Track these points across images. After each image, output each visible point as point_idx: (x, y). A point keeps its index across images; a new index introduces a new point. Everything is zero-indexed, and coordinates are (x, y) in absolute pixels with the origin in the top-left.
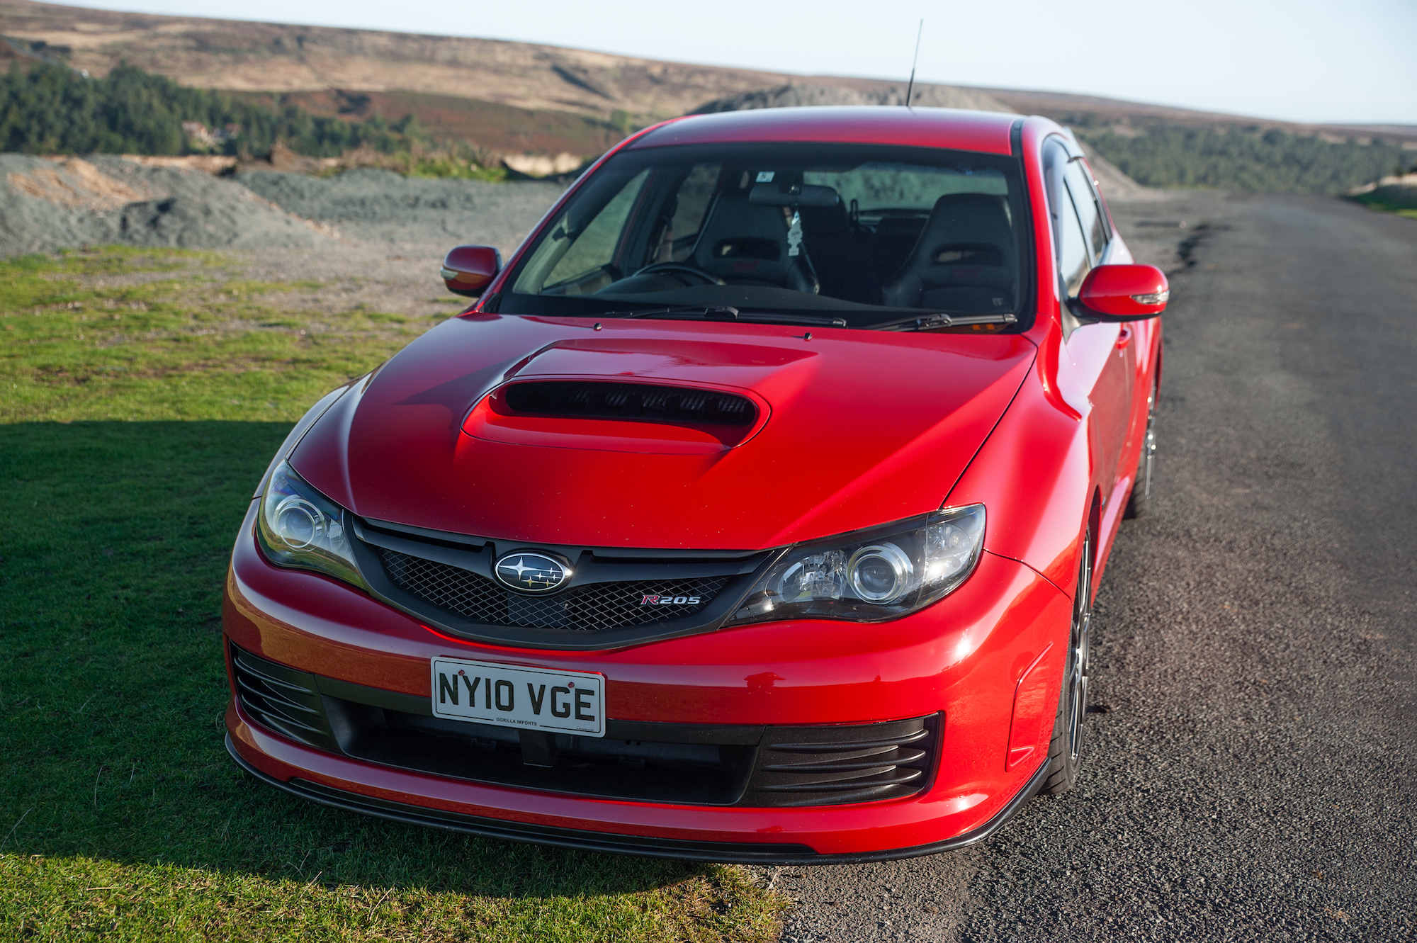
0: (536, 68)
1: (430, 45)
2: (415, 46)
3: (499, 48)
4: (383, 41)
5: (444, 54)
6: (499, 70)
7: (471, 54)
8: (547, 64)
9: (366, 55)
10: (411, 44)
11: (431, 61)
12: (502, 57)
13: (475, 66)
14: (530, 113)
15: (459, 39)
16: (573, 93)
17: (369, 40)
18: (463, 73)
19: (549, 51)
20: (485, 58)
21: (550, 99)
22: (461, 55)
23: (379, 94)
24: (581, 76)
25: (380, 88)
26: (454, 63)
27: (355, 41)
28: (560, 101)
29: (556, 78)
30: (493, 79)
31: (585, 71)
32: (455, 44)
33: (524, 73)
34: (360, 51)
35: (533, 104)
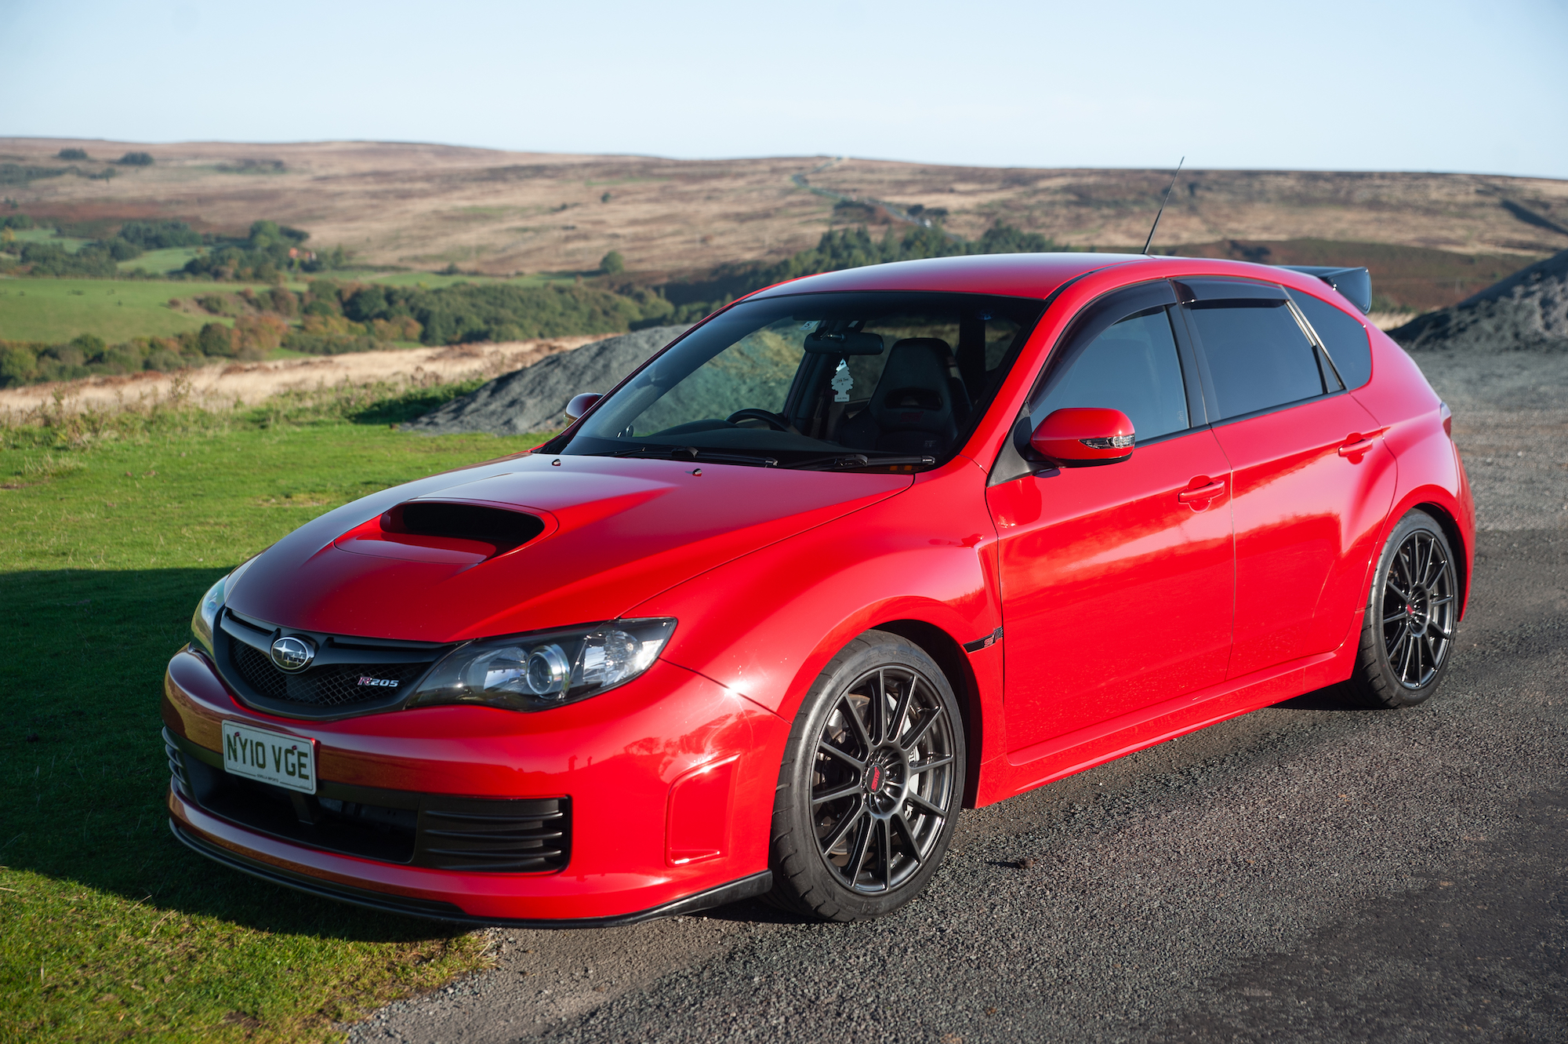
0: (1481, 205)
1: (1346, 183)
2: (1329, 186)
3: (1432, 183)
4: (1290, 183)
5: (1363, 193)
6: (1431, 210)
7: (1398, 193)
8: (1495, 200)
9: (1268, 201)
10: (1321, 184)
11: (1347, 203)
12: (1436, 194)
13: (1401, 207)
14: (1469, 260)
15: (1383, 175)
16: (1528, 234)
17: (1272, 183)
18: (1385, 215)
19: (1498, 183)
20: (1415, 197)
21: (1496, 242)
22: (1385, 195)
23: (1279, 243)
24: (1540, 212)
25: (1283, 237)
26: (1374, 204)
27: (1257, 185)
28: (1509, 244)
29: (1506, 216)
30: (1424, 221)
31: (1546, 206)
32: (1378, 182)
33: (1463, 211)
34: (1262, 195)
35: (1472, 249)
